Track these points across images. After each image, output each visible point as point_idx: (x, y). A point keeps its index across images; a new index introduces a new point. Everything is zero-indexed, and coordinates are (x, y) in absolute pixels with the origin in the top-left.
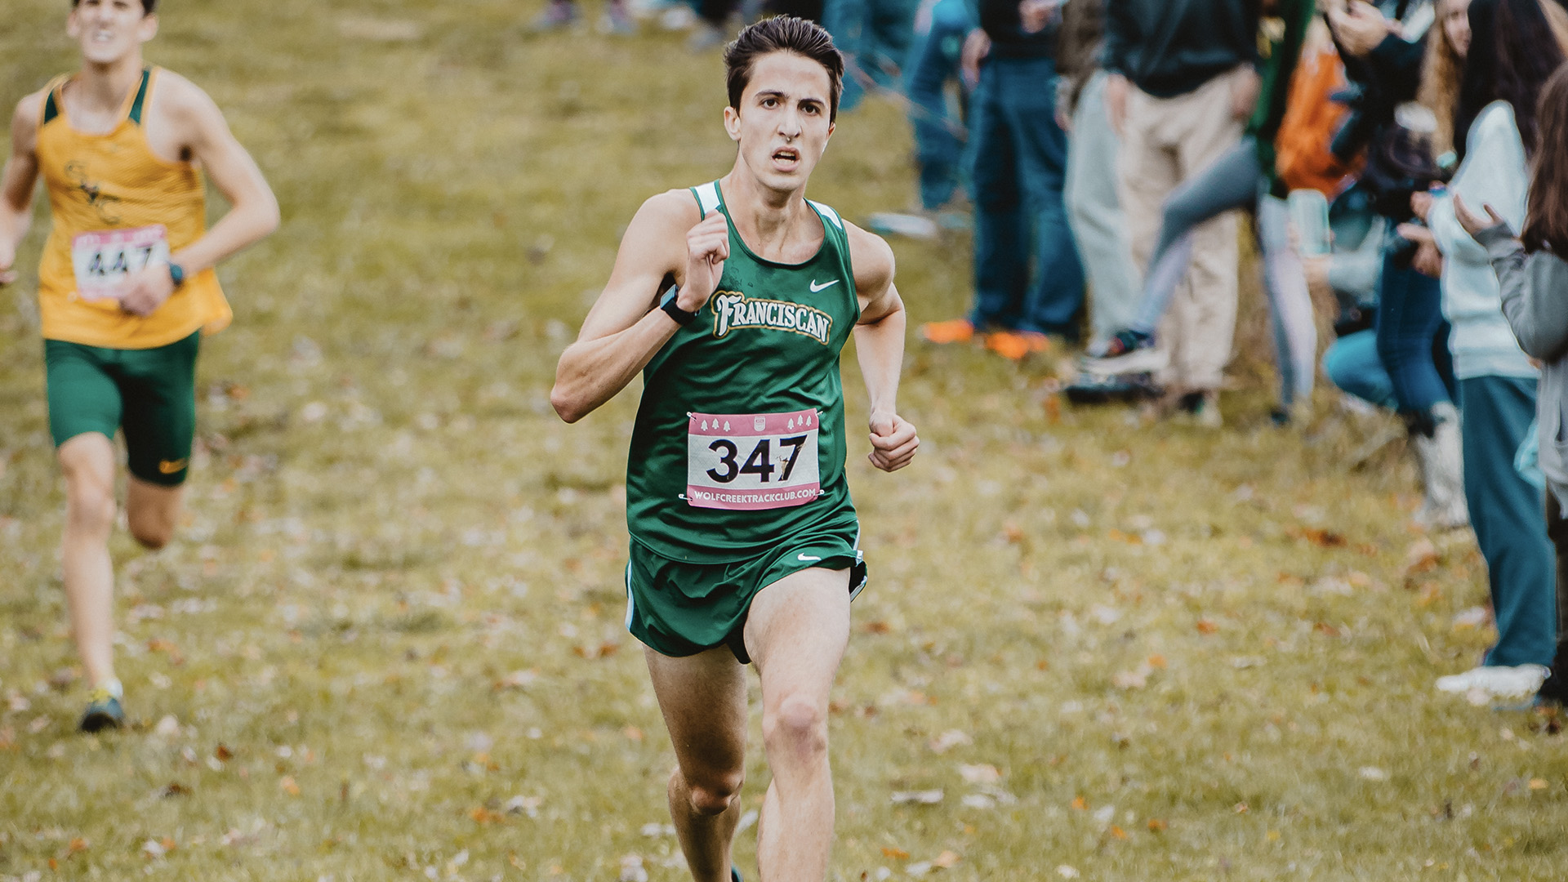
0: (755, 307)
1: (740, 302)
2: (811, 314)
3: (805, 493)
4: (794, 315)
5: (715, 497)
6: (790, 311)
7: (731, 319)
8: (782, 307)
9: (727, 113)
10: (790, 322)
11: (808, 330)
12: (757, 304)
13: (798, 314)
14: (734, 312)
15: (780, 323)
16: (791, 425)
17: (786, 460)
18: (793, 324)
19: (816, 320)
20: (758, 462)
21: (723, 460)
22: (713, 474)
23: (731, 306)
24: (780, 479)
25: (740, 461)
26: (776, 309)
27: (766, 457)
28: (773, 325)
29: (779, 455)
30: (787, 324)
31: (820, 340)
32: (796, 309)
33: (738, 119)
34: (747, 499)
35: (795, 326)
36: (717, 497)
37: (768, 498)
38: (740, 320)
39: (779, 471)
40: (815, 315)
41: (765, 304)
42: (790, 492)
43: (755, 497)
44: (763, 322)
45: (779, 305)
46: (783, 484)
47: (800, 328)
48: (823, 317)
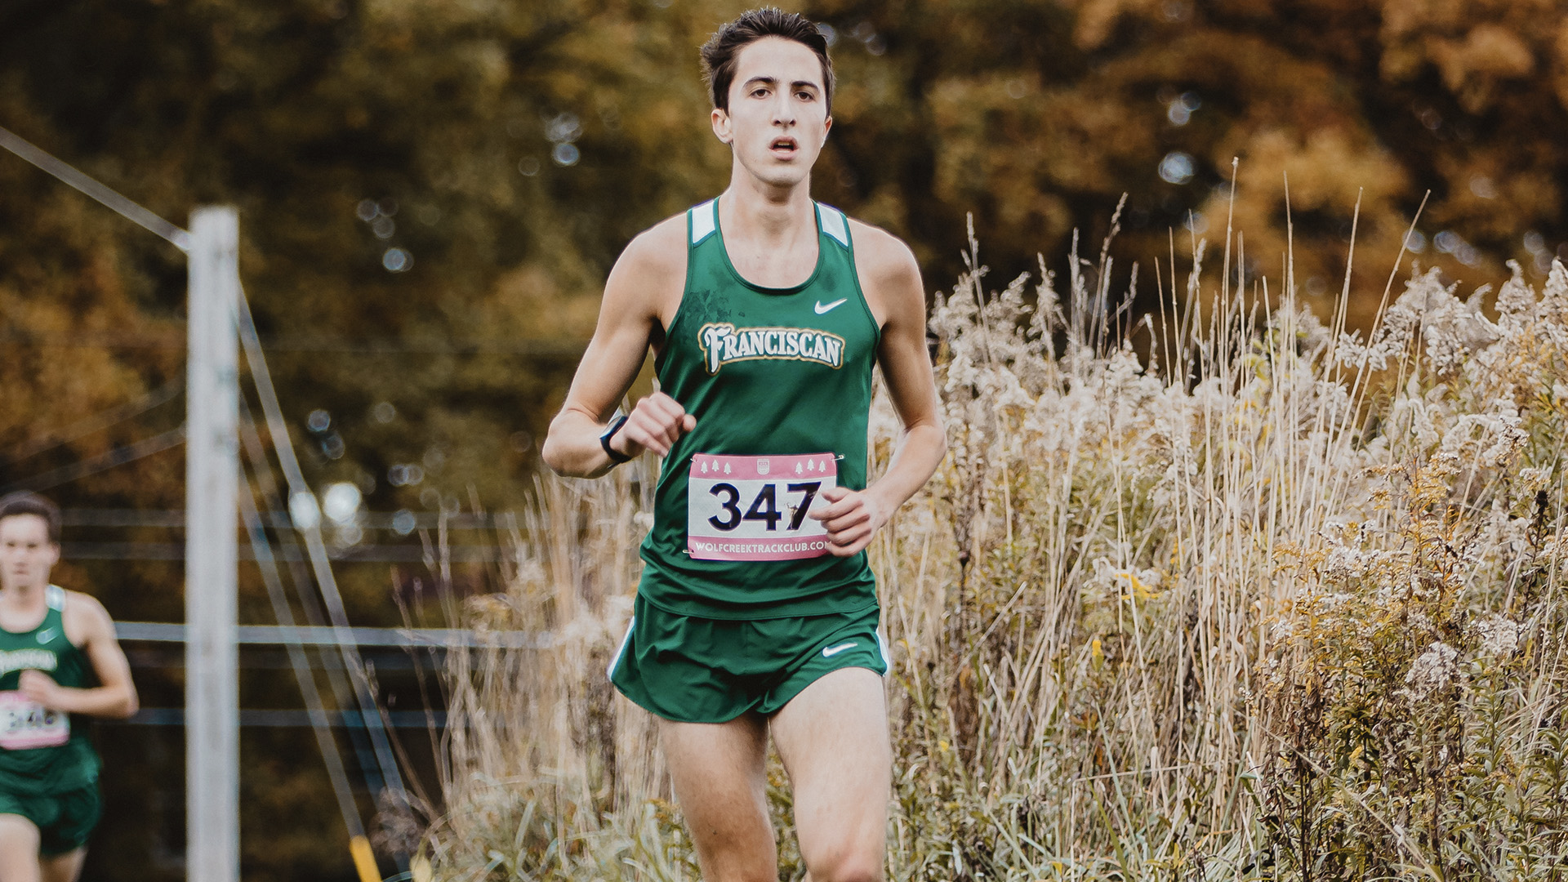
0: (749, 337)
1: (729, 333)
2: (818, 339)
3: (820, 545)
4: (798, 340)
5: (718, 547)
6: (793, 337)
7: (721, 353)
8: (782, 334)
9: (716, 116)
10: (793, 349)
11: (815, 355)
12: (752, 335)
13: (803, 340)
14: (724, 345)
15: (782, 351)
16: (799, 469)
17: (795, 508)
18: (796, 351)
19: (825, 343)
20: (763, 508)
21: (725, 505)
22: (715, 521)
23: (720, 339)
24: (789, 528)
25: (744, 506)
26: (775, 337)
27: (772, 502)
28: (774, 355)
29: (787, 502)
30: (789, 352)
31: (831, 365)
32: (800, 335)
33: (727, 121)
34: (752, 549)
35: (800, 353)
36: (720, 548)
37: (776, 548)
38: (732, 353)
39: (787, 519)
40: (823, 338)
41: (761, 334)
42: (801, 542)
43: (761, 547)
44: (761, 352)
45: (779, 332)
46: (792, 533)
47: (805, 354)
48: (833, 339)
